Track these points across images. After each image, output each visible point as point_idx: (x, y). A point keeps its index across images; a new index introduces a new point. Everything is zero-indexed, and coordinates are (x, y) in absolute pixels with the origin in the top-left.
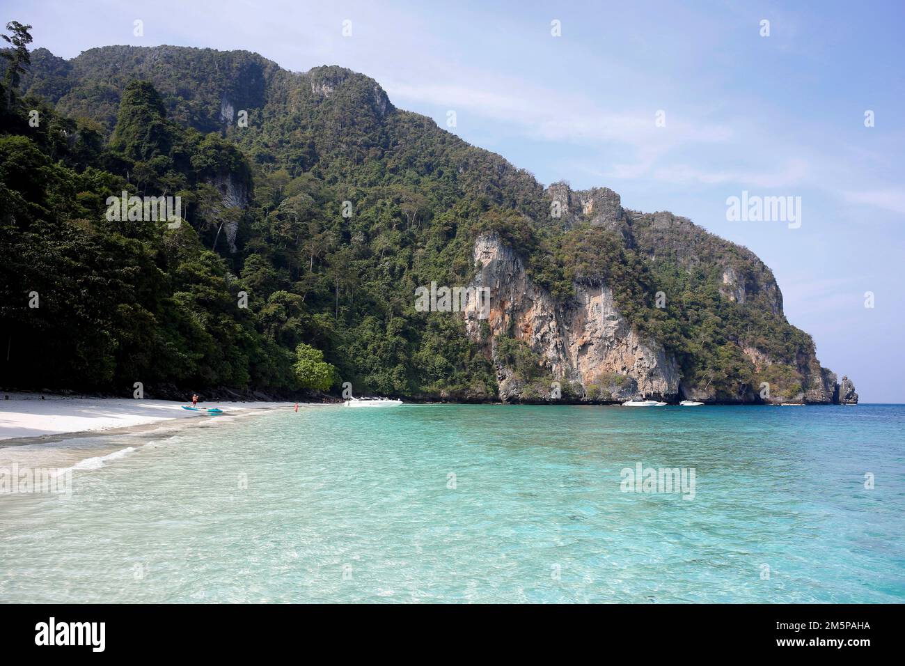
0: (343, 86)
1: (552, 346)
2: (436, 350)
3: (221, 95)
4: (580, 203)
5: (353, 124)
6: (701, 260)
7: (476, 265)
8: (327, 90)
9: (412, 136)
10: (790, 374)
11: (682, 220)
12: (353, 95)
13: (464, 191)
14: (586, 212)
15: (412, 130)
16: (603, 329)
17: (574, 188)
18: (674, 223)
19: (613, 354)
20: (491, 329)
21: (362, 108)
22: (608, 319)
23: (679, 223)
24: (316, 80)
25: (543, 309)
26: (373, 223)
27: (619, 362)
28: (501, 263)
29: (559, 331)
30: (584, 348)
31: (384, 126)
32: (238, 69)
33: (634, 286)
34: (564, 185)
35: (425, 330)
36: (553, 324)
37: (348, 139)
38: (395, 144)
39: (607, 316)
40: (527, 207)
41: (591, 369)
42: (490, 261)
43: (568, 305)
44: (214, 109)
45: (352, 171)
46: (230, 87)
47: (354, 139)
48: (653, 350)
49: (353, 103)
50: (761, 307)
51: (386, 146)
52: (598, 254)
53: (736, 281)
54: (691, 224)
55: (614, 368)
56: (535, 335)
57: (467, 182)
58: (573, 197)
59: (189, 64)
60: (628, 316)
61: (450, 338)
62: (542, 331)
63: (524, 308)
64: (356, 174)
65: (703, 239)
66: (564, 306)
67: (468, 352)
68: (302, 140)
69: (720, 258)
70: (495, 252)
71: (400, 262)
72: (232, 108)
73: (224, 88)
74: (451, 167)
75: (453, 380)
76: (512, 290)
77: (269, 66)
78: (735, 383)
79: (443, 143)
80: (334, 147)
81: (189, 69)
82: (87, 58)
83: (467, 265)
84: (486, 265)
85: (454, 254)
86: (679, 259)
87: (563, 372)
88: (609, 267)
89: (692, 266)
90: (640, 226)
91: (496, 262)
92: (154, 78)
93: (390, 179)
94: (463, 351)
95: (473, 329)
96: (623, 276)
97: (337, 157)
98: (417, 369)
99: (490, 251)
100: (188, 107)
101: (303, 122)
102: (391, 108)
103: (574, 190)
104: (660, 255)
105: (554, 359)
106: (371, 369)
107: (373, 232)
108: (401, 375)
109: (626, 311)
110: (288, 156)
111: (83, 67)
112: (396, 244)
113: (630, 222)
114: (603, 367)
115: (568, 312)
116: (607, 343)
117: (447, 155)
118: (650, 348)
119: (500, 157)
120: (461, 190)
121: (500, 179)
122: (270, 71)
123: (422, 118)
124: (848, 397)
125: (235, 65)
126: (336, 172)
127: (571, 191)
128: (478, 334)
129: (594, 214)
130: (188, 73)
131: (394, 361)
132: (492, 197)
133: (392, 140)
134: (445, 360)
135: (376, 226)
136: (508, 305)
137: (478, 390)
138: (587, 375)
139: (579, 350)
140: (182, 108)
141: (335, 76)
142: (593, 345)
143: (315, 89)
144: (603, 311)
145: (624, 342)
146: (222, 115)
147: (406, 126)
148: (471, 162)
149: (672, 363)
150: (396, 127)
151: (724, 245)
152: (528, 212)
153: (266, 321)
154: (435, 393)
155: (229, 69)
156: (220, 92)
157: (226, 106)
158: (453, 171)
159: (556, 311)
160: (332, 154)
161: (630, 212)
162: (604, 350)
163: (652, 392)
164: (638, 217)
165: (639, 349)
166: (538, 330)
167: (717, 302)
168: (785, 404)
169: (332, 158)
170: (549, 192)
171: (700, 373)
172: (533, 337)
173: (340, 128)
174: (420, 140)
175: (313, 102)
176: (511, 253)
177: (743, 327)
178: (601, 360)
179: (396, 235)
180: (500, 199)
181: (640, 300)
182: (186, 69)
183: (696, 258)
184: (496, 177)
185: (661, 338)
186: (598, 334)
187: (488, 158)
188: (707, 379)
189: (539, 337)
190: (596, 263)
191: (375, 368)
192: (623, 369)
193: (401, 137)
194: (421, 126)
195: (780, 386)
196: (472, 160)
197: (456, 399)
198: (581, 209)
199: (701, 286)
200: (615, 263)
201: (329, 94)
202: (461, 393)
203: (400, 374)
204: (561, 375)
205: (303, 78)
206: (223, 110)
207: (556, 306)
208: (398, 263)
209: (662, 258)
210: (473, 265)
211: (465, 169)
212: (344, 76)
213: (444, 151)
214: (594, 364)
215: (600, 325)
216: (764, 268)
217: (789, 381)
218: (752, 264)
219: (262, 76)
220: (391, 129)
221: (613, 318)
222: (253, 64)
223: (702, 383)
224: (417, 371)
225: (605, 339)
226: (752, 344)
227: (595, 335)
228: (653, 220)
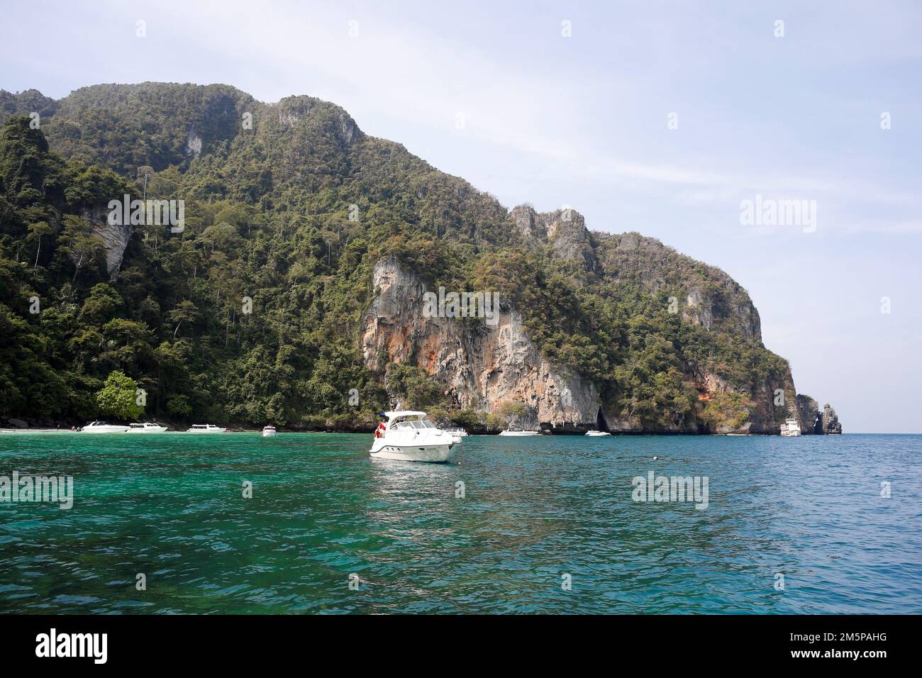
0: (308, 115)
1: (459, 373)
2: (324, 378)
3: (188, 128)
4: (544, 226)
5: (312, 152)
6: (667, 281)
7: (374, 291)
8: (292, 120)
9: (376, 162)
10: (740, 402)
11: (650, 241)
12: (315, 122)
13: (421, 216)
14: (550, 234)
15: (376, 156)
16: (512, 355)
17: (539, 211)
18: (641, 243)
19: (523, 382)
20: (391, 357)
21: (324, 136)
22: (517, 344)
23: (646, 244)
24: (283, 110)
25: (449, 335)
26: (292, 250)
27: (529, 390)
28: (401, 288)
29: (467, 358)
30: (493, 375)
31: (347, 153)
32: (207, 102)
33: (551, 310)
34: (529, 208)
35: (318, 358)
36: (460, 351)
37: (305, 167)
38: (358, 170)
39: (515, 342)
40: (486, 231)
41: (500, 397)
42: (389, 286)
43: (477, 331)
44: (180, 142)
45: (303, 200)
46: (198, 121)
47: (311, 167)
48: (564, 377)
49: (315, 131)
50: (730, 331)
51: (345, 174)
52: (508, 277)
53: (701, 304)
54: (661, 246)
55: (525, 397)
56: (441, 362)
57: (424, 207)
58: (537, 220)
59: (159, 99)
60: (538, 340)
61: (342, 365)
62: (448, 358)
63: (430, 334)
64: (307, 203)
65: (670, 260)
66: (472, 332)
67: (361, 380)
68: (256, 170)
69: (686, 279)
70: (395, 277)
71: (312, 289)
72: (200, 140)
73: (191, 121)
74: (410, 193)
75: (339, 409)
76: (415, 316)
77: (242, 98)
78: (667, 413)
79: (407, 168)
80: (290, 175)
81: (159, 104)
82: (76, 97)
83: (366, 291)
84: (385, 291)
85: (355, 281)
86: (644, 282)
87: (470, 401)
88: (520, 290)
89: (657, 288)
90: (606, 248)
91: (395, 287)
92: (120, 114)
93: (339, 205)
94: (354, 379)
95: (371, 356)
96: (538, 300)
97: (292, 186)
98: (302, 398)
99: (389, 276)
100: (149, 141)
101: (264, 152)
102: (359, 135)
103: (538, 213)
104: (624, 277)
105: (460, 387)
106: (245, 397)
107: (290, 259)
108: (278, 404)
109: (536, 337)
110: (239, 186)
111: (71, 106)
112: (310, 271)
113: (594, 244)
114: (512, 395)
115: (477, 339)
116: (517, 370)
117: (409, 180)
118: (561, 376)
119: (463, 180)
120: (417, 216)
121: (460, 203)
122: (242, 103)
123: (389, 144)
124: (830, 427)
125: (204, 98)
126: (286, 200)
127: (535, 214)
128: (376, 362)
129: (557, 237)
130: (157, 108)
131: (273, 389)
132: (449, 222)
133: (354, 168)
134: (332, 388)
135: (294, 253)
136: (411, 331)
137: (367, 419)
138: (496, 404)
139: (488, 377)
140: (142, 142)
141: (302, 106)
142: (502, 372)
143: (282, 120)
144: (512, 336)
145: (535, 369)
146: (189, 148)
147: (370, 152)
148: (430, 186)
149: (590, 390)
150: (360, 154)
151: (692, 265)
152: (487, 236)
153: (75, 349)
154: (317, 422)
155: (198, 102)
156: (187, 125)
157: (193, 139)
158: (411, 197)
159: (464, 337)
160: (287, 183)
161: (597, 234)
162: (514, 377)
163: (564, 422)
164: (606, 239)
165: (550, 376)
166: (444, 357)
167: (676, 327)
168: (731, 434)
169: (288, 187)
170: (513, 216)
171: (626, 400)
172: (438, 364)
173: (297, 157)
174: (383, 166)
175: (278, 132)
176: (413, 278)
177: (703, 352)
178: (511, 388)
179: (312, 261)
180: (458, 223)
181: (556, 325)
182: (157, 104)
183: (661, 280)
184: (455, 201)
185: (575, 364)
186: (508, 361)
187: (448, 183)
188: (630, 407)
189: (445, 365)
190: (505, 287)
191: (249, 396)
192: (533, 397)
193: (364, 163)
194: (387, 152)
195: (728, 415)
196: (431, 185)
197: (344, 428)
198: (544, 232)
199: (663, 309)
200: (528, 286)
201: (295, 123)
202: (349, 422)
203: (277, 402)
204: (467, 403)
205: (272, 109)
206: (190, 142)
207: (464, 332)
208: (308, 290)
209: (625, 281)
210: (372, 291)
211: (425, 194)
212: (310, 105)
213: (406, 176)
214: (504, 392)
215: (509, 352)
216: (737, 288)
217: (737, 410)
218: (723, 286)
219: (234, 109)
220: (354, 156)
221: (523, 344)
222: (226, 96)
223: (625, 412)
224: (301, 400)
225: (515, 366)
226: (712, 371)
227: (504, 362)
228: (620, 241)
